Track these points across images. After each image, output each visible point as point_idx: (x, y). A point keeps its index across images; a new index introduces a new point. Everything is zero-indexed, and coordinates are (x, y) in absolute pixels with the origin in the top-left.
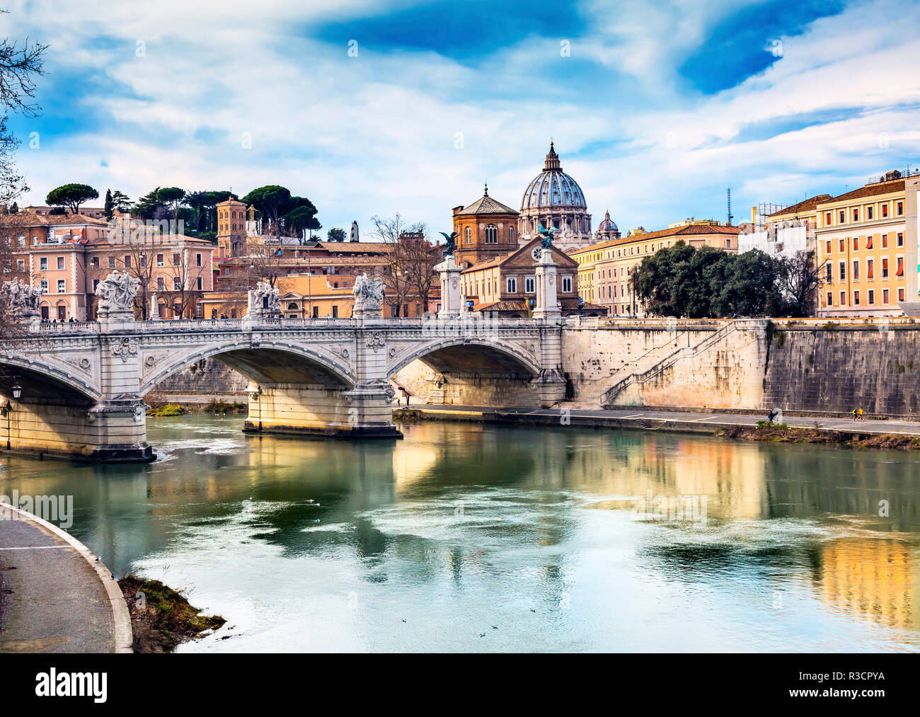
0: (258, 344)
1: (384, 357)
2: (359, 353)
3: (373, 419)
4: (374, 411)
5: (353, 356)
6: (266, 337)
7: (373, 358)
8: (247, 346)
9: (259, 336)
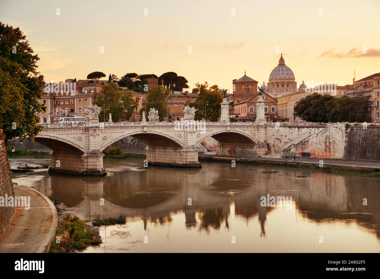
0: (146, 132)
1: (195, 137)
2: (186, 135)
3: (191, 160)
4: (191, 157)
5: (183, 136)
6: (149, 129)
7: (191, 137)
8: (142, 132)
9: (147, 129)
